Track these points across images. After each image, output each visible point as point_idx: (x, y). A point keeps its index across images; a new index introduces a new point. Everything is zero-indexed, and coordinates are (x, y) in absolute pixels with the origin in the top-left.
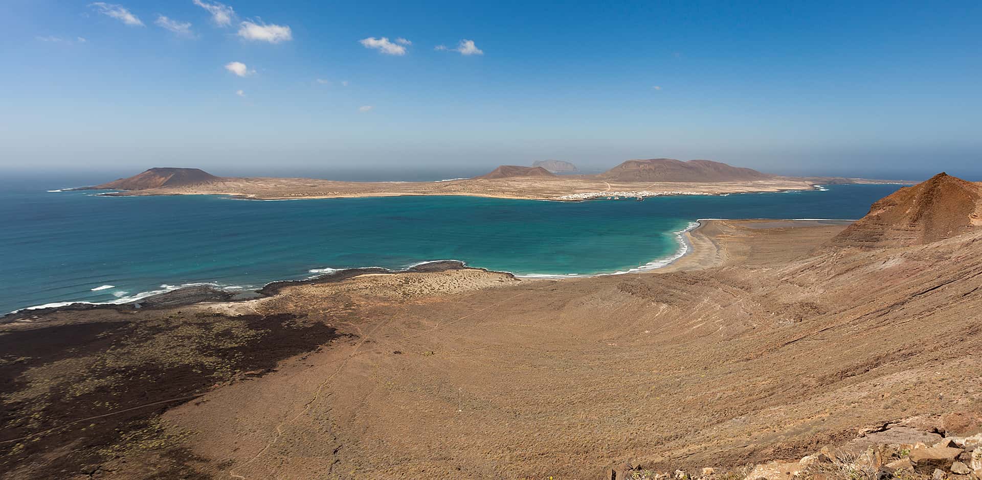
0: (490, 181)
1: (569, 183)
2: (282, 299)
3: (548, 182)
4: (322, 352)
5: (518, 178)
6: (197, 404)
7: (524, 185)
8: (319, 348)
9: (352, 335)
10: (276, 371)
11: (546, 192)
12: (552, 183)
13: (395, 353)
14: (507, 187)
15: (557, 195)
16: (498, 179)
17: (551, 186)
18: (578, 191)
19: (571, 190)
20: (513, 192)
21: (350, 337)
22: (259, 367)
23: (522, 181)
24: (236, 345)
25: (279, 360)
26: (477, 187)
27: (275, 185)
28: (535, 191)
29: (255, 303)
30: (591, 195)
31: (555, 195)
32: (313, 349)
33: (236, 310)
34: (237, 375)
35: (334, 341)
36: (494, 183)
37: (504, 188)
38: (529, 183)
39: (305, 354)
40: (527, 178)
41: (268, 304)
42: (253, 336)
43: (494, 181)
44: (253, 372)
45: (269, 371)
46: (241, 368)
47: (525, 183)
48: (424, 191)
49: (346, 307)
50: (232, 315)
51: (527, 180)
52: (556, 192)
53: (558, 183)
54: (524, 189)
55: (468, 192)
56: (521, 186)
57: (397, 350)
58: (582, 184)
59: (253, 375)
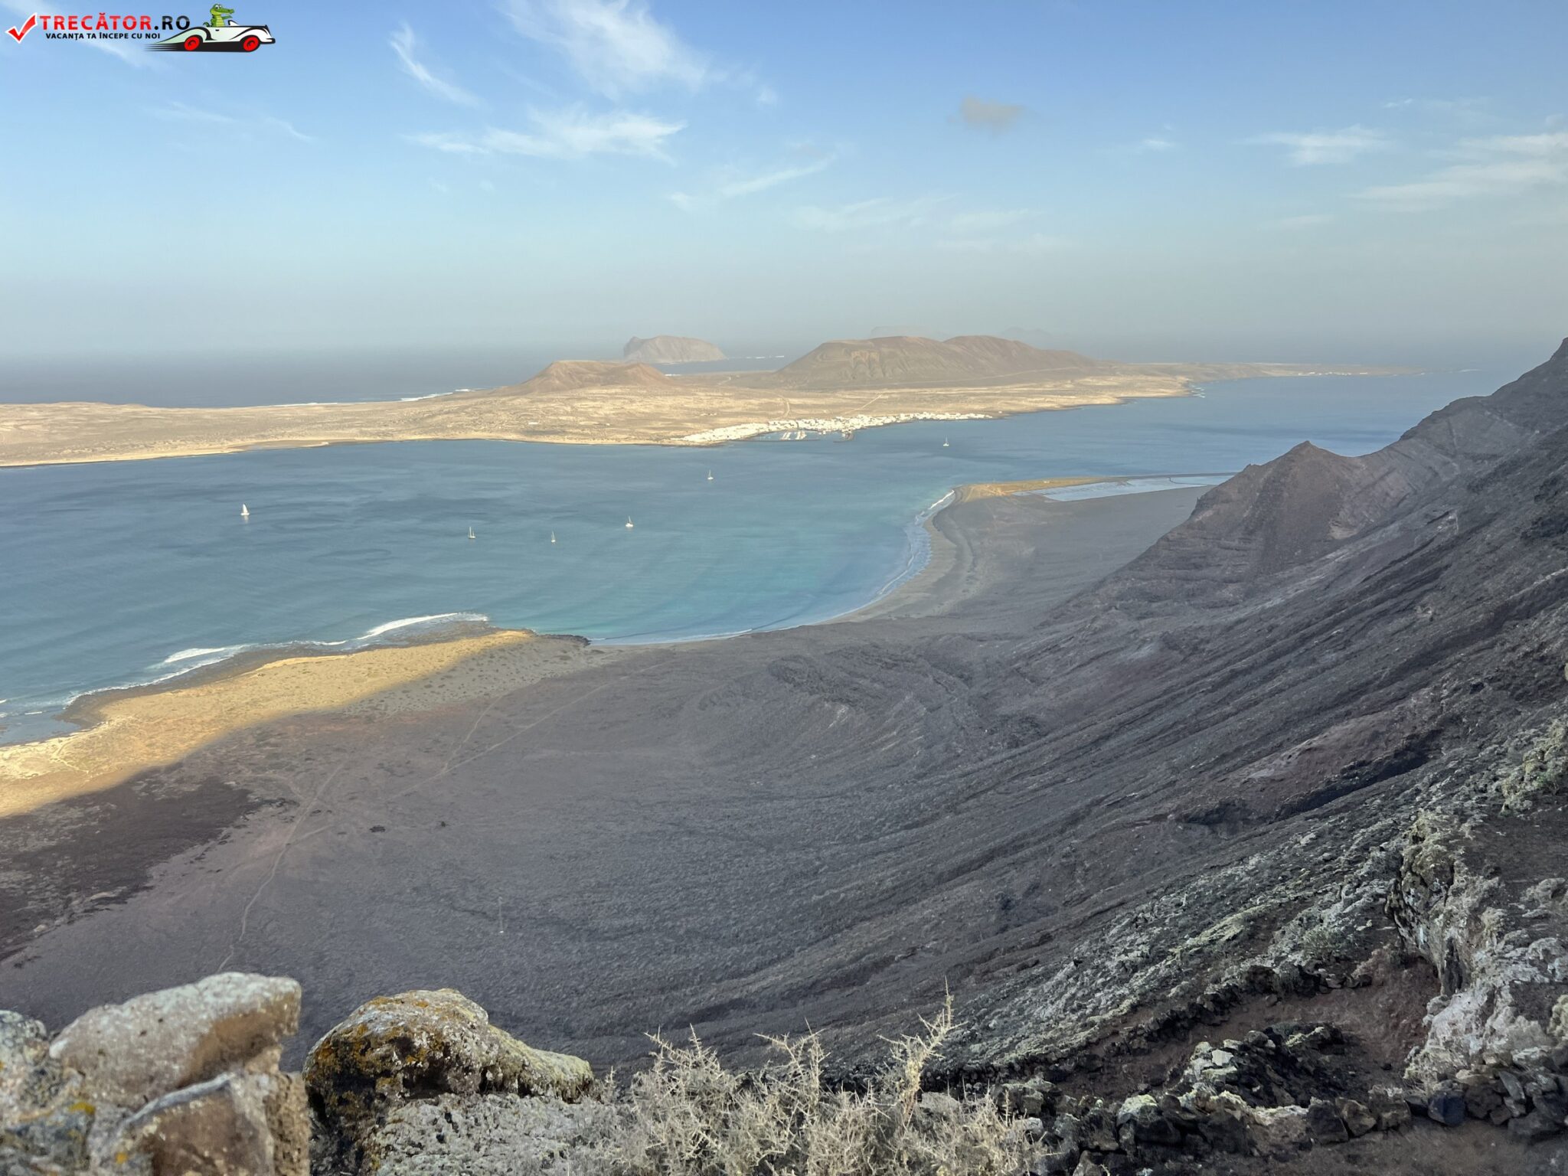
0: (532, 402)
1: (702, 400)
2: (118, 731)
3: (659, 400)
4: (232, 841)
5: (594, 391)
6: (18, 965)
7: (607, 409)
8: (224, 834)
9: (283, 802)
10: (151, 888)
11: (655, 425)
12: (669, 401)
13: (374, 829)
14: (572, 415)
15: (678, 433)
16: (551, 396)
17: (666, 410)
18: (722, 420)
19: (708, 419)
20: (583, 427)
21: (281, 805)
22: (116, 884)
23: (604, 399)
24: (53, 843)
25: (151, 865)
26: (504, 417)
27: (16, 426)
28: (632, 421)
29: (60, 746)
30: (751, 429)
31: (673, 433)
32: (214, 836)
33: (24, 765)
34: (75, 902)
35: (249, 817)
36: (541, 406)
37: (564, 418)
38: (618, 403)
39: (199, 849)
40: (613, 391)
41: (89, 744)
42: (80, 820)
43: (541, 401)
44: (104, 894)
45: (136, 889)
46: (79, 889)
47: (610, 401)
48: (383, 429)
49: (258, 741)
50: (19, 777)
51: (613, 397)
52: (677, 425)
53: (681, 400)
54: (607, 418)
55: (484, 430)
56: (602, 412)
57: (376, 825)
58: (732, 402)
59: (107, 900)
